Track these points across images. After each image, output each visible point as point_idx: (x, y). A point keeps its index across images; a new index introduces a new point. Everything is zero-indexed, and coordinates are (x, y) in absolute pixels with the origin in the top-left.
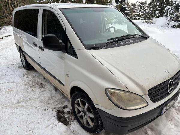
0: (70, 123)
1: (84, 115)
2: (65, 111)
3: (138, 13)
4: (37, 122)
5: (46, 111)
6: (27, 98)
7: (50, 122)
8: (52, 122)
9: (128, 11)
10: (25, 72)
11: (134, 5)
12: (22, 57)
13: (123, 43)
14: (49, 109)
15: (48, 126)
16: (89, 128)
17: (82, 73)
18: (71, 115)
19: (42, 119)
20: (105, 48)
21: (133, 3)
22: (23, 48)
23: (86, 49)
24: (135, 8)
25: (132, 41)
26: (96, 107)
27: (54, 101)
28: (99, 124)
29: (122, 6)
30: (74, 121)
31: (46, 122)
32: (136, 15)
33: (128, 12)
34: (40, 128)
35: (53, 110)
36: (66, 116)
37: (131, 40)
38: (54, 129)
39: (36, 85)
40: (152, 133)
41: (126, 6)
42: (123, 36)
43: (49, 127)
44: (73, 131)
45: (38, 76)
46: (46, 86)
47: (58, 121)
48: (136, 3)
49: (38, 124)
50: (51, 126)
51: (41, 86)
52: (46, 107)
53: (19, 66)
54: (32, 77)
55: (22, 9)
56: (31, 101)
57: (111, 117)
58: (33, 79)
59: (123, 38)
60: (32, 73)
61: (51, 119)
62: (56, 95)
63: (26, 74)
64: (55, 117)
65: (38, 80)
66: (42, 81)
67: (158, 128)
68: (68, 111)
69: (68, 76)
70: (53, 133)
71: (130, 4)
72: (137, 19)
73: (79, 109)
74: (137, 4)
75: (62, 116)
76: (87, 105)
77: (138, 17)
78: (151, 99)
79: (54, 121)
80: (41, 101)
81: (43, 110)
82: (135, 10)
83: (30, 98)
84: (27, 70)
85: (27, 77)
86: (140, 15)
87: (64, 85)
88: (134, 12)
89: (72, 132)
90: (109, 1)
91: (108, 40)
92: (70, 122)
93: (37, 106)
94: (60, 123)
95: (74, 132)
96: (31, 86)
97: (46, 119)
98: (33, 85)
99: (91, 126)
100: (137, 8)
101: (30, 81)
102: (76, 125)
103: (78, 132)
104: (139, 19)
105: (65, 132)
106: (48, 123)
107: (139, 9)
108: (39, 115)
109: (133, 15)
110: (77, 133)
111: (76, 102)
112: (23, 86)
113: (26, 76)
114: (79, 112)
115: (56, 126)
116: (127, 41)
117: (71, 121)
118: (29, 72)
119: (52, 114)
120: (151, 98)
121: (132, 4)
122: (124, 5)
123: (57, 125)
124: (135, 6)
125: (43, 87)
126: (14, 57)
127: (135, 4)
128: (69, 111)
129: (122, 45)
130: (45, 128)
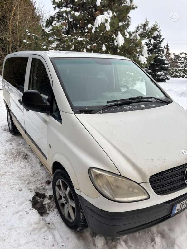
0: (48, 212)
1: (66, 203)
2: (46, 194)
3: (183, 68)
4: (5, 205)
5: (22, 192)
6: (2, 172)
7: (21, 208)
8: (25, 207)
9: (166, 64)
10: (11, 137)
11: (177, 57)
12: (9, 118)
13: (128, 108)
14: (27, 189)
15: (17, 212)
16: (70, 222)
17: (65, 145)
18: (53, 200)
19: (13, 201)
20: (100, 113)
21: (177, 54)
22: (10, 105)
23: (73, 113)
24: (179, 61)
25: (143, 106)
26: (76, 192)
27: (37, 179)
28: (81, 217)
29: (159, 57)
30: (55, 210)
31: (17, 206)
32: (179, 70)
33: (166, 66)
34: (7, 213)
35: (31, 192)
36: (46, 201)
37: (142, 104)
38: (24, 218)
39: (19, 155)
40: (162, 241)
41: (164, 58)
42: (131, 99)
43: (18, 214)
44: (49, 224)
45: (24, 144)
46: (31, 158)
47: (32, 207)
48: (181, 54)
49: (6, 208)
50: (21, 213)
51: (25, 157)
52: (22, 187)
53: (4, 129)
54: (16, 144)
55: (13, 56)
56: (6, 176)
57: (93, 209)
58: (18, 147)
59: (130, 100)
60: (17, 139)
61: (23, 203)
62: (41, 171)
63: (10, 140)
64: (30, 201)
65: (23, 149)
66: (28, 151)
67: (172, 235)
68: (50, 195)
69: (50, 147)
70: (20, 223)
71: (172, 56)
72: (180, 76)
73: (61, 193)
74: (181, 56)
75: (39, 200)
76: (68, 189)
77: (182, 73)
78: (154, 190)
79: (27, 206)
80: (18, 178)
81: (18, 190)
82: (179, 64)
83: (5, 172)
84: (13, 134)
85: (11, 144)
86: (185, 70)
87: (47, 159)
88: (178, 66)
89: (46, 224)
90: (138, 51)
91: (108, 102)
92: (49, 210)
93: (12, 184)
94: (34, 209)
95: (50, 226)
96: (12, 156)
97: (17, 203)
98: (15, 155)
99: (72, 220)
100: (181, 61)
101: (13, 149)
102: (56, 216)
103: (56, 225)
104: (183, 77)
105: (36, 224)
106: (19, 208)
107: (185, 63)
108: (11, 195)
109: (175, 71)
110: (54, 227)
111: (57, 183)
112: (2, 155)
113: (10, 142)
114: (61, 198)
115: (27, 213)
116: (135, 105)
117: (51, 209)
118: (15, 137)
119: (28, 197)
120: (154, 188)
121: (174, 55)
122: (162, 57)
123: (30, 212)
124: (179, 58)
125: (26, 159)
126: (2, 116)
127: (179, 55)
128: (52, 196)
129: (127, 110)
130: (14, 214)
